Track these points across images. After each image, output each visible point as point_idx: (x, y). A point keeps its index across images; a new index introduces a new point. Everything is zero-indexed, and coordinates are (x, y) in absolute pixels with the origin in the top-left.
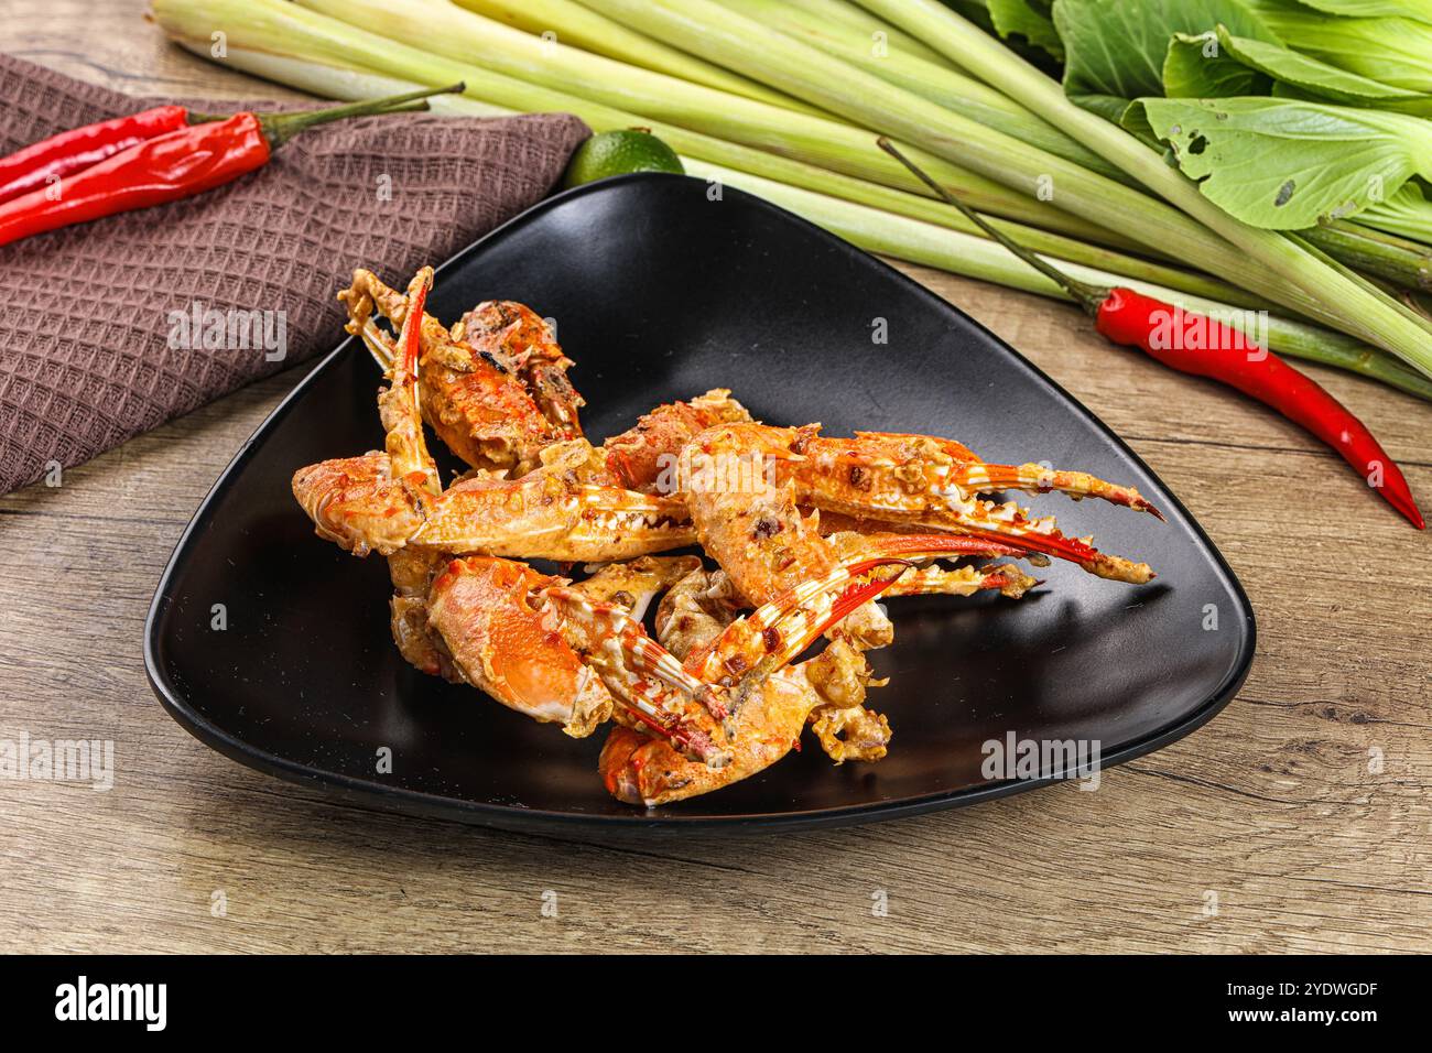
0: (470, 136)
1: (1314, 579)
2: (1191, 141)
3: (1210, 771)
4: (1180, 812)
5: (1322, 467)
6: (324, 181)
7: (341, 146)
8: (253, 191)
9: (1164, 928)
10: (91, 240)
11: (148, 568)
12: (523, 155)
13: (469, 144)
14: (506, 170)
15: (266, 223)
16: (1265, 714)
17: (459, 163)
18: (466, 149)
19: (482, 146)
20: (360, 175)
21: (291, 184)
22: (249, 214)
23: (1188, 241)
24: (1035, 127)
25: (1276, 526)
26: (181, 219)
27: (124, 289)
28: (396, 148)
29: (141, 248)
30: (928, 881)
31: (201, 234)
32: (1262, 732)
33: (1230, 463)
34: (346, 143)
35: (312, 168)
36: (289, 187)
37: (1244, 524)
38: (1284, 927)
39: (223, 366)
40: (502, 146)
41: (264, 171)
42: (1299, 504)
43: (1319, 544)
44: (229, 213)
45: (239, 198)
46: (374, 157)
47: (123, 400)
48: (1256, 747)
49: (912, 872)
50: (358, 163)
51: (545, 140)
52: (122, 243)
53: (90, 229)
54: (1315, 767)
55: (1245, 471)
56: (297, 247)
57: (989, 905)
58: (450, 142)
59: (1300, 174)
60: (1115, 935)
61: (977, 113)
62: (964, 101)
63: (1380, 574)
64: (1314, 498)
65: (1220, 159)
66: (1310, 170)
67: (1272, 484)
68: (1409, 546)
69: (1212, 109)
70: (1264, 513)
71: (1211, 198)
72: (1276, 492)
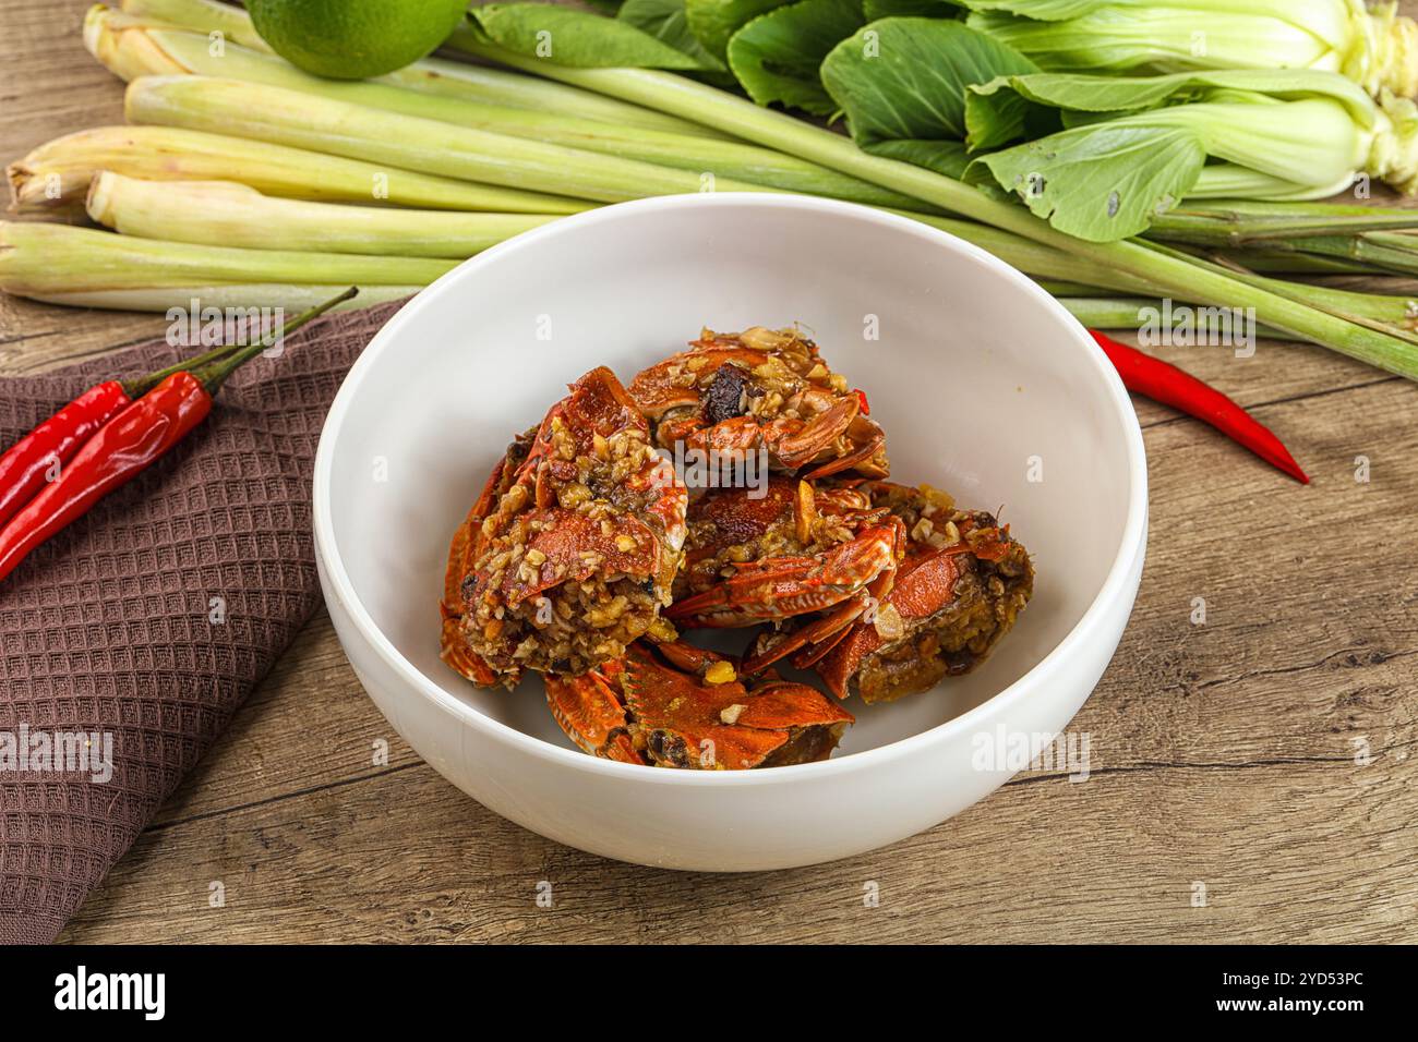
1: (1267, 537)
3: (1294, 748)
4: (1293, 794)
6: (262, 411)
7: (263, 374)
8: (214, 444)
10: (92, 533)
11: (322, 842)
15: (244, 474)
16: (1306, 678)
20: (294, 397)
21: (242, 426)
22: (224, 468)
25: (1209, 496)
26: (159, 487)
27: (152, 575)
28: (319, 364)
29: (141, 528)
30: (1139, 928)
31: (190, 501)
32: (1312, 697)
34: (266, 370)
35: (246, 402)
36: (242, 430)
37: (1185, 502)
39: (279, 624)
41: (211, 421)
42: (1215, 469)
43: (1251, 503)
44: (204, 471)
45: (205, 454)
46: (299, 378)
47: (216, 686)
48: (1315, 713)
49: (1123, 925)
50: (286, 386)
52: (122, 529)
53: (86, 524)
54: (1369, 715)
56: (284, 488)
57: (1197, 934)
59: (1120, 183)
60: (1312, 928)
63: (1313, 515)
64: (1223, 460)
65: (1058, 192)
66: (1126, 178)
67: (1183, 456)
68: (1322, 482)
69: (1041, 152)
70: (1193, 487)
71: (1062, 229)
72: (1190, 462)
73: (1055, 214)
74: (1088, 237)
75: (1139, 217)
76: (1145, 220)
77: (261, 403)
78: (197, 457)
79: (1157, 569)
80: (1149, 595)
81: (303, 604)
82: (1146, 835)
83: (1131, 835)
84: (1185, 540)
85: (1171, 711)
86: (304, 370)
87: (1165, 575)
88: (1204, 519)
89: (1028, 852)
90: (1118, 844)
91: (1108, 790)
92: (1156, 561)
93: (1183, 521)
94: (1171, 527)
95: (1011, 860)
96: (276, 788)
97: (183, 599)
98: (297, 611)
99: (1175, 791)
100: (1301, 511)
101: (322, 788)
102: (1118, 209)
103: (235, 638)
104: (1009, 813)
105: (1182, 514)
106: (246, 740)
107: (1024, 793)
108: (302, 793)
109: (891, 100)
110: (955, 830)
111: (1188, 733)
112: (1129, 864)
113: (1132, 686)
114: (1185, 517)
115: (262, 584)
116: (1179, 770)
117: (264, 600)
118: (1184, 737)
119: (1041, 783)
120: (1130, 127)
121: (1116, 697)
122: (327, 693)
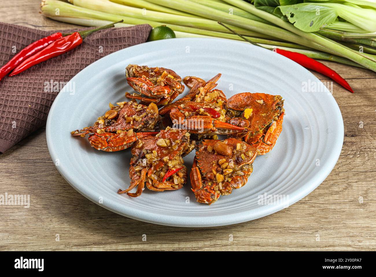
0: (128, 32)
2: (291, 15)
6: (95, 45)
7: (97, 37)
8: (81, 50)
9: (325, 186)
10: (47, 65)
12: (140, 35)
13: (128, 34)
14: (137, 38)
15: (86, 57)
17: (126, 38)
18: (127, 35)
19: (131, 33)
20: (103, 43)
21: (89, 47)
22: (82, 55)
23: (288, 36)
26: (66, 58)
27: (58, 75)
28: (111, 36)
29: (59, 65)
31: (72, 61)
34: (98, 36)
35: (92, 43)
36: (89, 48)
38: (350, 183)
40: (135, 33)
41: (82, 45)
44: (77, 55)
45: (78, 52)
46: (106, 39)
50: (102, 41)
51: (144, 31)
52: (54, 65)
53: (46, 63)
54: (346, 147)
58: (123, 33)
59: (314, 19)
63: (347, 104)
65: (297, 18)
66: (316, 18)
68: (352, 97)
69: (294, 7)
71: (297, 27)
73: (295, 23)
74: (303, 30)
76: (319, 29)
77: (95, 43)
78: (76, 52)
100: (344, 102)
102: (312, 25)
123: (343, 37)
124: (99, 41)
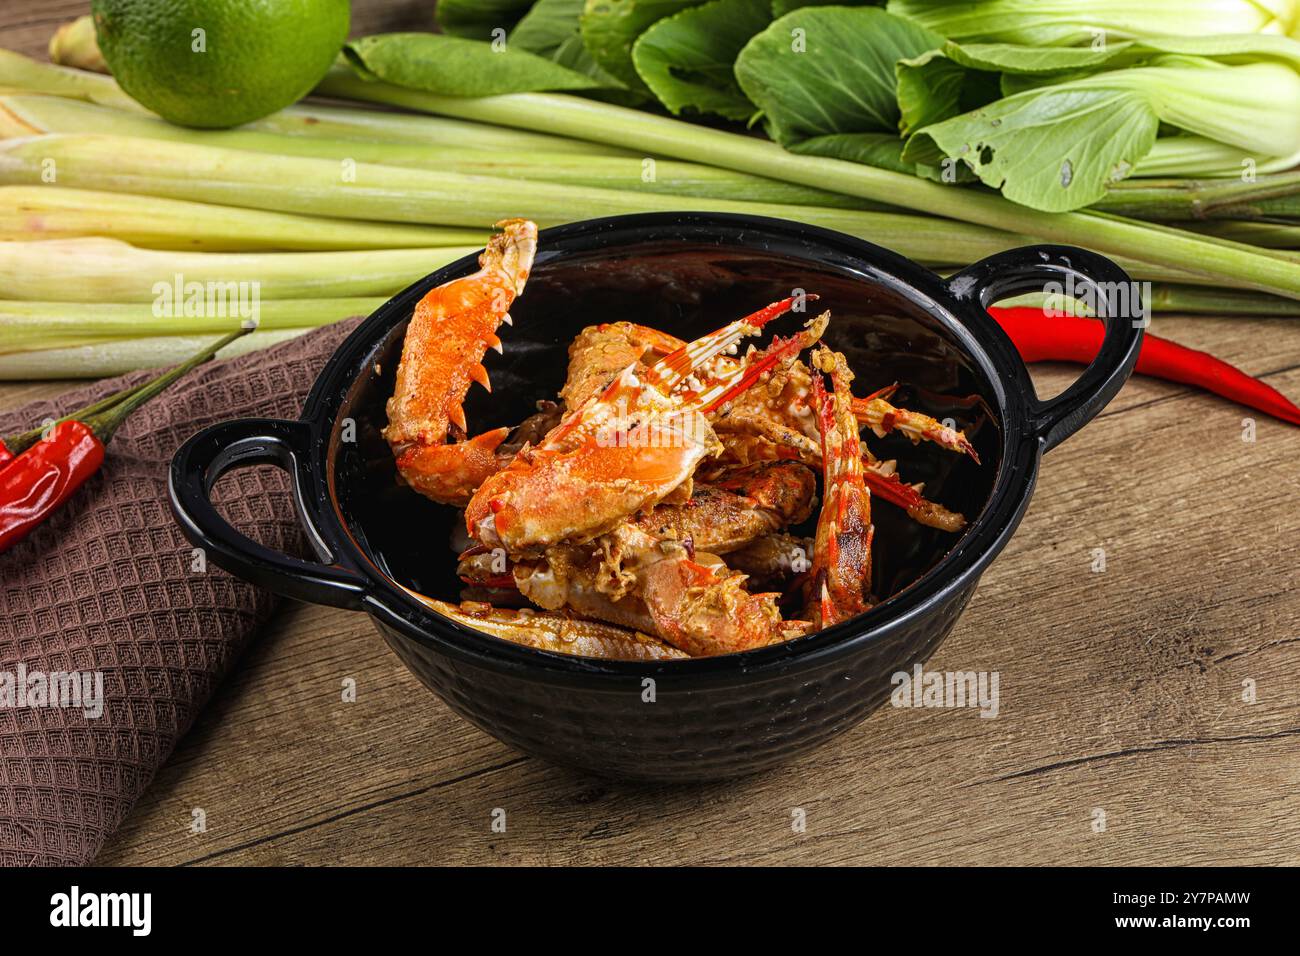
1: (1268, 508)
2: (980, 152)
5: (1194, 406)
8: (111, 496)
15: (146, 523)
17: (295, 399)
18: (295, 385)
21: (140, 475)
22: (124, 518)
23: (965, 244)
24: (757, 186)
25: (1200, 473)
26: (53, 545)
27: (54, 634)
28: (219, 406)
29: (37, 588)
31: (89, 556)
33: (1118, 431)
34: (161, 417)
35: (140, 452)
36: (140, 479)
37: (1174, 481)
39: (198, 674)
42: (1203, 446)
43: (1247, 476)
44: (102, 524)
47: (135, 742)
52: (15, 590)
55: (1135, 433)
58: (274, 382)
59: (1071, 151)
61: (692, 190)
62: (675, 183)
64: (1210, 436)
65: (1007, 162)
66: (1077, 146)
67: (1167, 436)
69: (985, 119)
70: (1181, 465)
71: (1015, 199)
72: (1175, 442)
73: (1006, 184)
74: (1043, 207)
75: (1096, 185)
76: (1102, 188)
77: (159, 452)
78: (93, 510)
79: (1153, 549)
80: (1150, 575)
81: (224, 653)
82: (1178, 814)
83: (1162, 815)
84: (1180, 519)
85: (1188, 688)
86: (203, 413)
87: (1162, 554)
88: (1198, 495)
89: (1052, 841)
90: (1148, 825)
91: (1130, 772)
92: (1151, 540)
93: (1176, 499)
94: (1162, 507)
95: (1035, 851)
96: (211, 845)
97: (91, 655)
98: (219, 659)
99: (1204, 767)
101: (262, 841)
102: (1071, 179)
103: (152, 691)
104: (1025, 804)
105: (1173, 493)
106: (173, 799)
107: (1040, 783)
108: (243, 847)
109: (812, 93)
110: (969, 825)
111: (1210, 708)
112: (1163, 844)
113: (1143, 666)
114: (1177, 495)
115: (177, 635)
116: (1204, 745)
117: (181, 651)
118: (1206, 713)
119: (1056, 771)
120: (1077, 90)
121: (1126, 679)
122: (259, 744)
123: (1196, 202)
124: (171, 437)
